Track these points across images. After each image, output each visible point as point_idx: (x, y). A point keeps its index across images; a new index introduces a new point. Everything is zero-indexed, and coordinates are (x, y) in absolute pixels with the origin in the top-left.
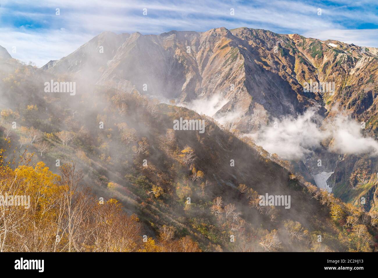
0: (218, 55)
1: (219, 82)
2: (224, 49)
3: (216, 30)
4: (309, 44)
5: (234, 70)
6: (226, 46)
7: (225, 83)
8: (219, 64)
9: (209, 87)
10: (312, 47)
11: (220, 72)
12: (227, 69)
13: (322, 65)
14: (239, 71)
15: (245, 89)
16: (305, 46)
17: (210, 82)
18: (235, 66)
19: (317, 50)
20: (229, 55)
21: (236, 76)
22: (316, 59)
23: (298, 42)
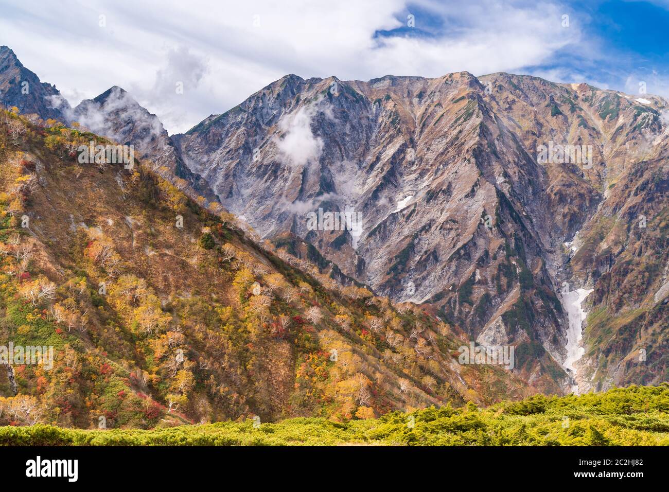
0: (448, 111)
1: (441, 150)
2: (458, 103)
3: (454, 76)
4: (600, 99)
5: (464, 133)
6: (463, 98)
7: (448, 152)
8: (446, 124)
9: (426, 157)
10: (604, 102)
11: (445, 135)
12: (456, 132)
13: (613, 130)
14: (471, 135)
15: (473, 160)
16: (593, 101)
17: (428, 149)
18: (468, 127)
19: (611, 107)
20: (463, 111)
21: (465, 141)
22: (606, 120)
23: (584, 95)
